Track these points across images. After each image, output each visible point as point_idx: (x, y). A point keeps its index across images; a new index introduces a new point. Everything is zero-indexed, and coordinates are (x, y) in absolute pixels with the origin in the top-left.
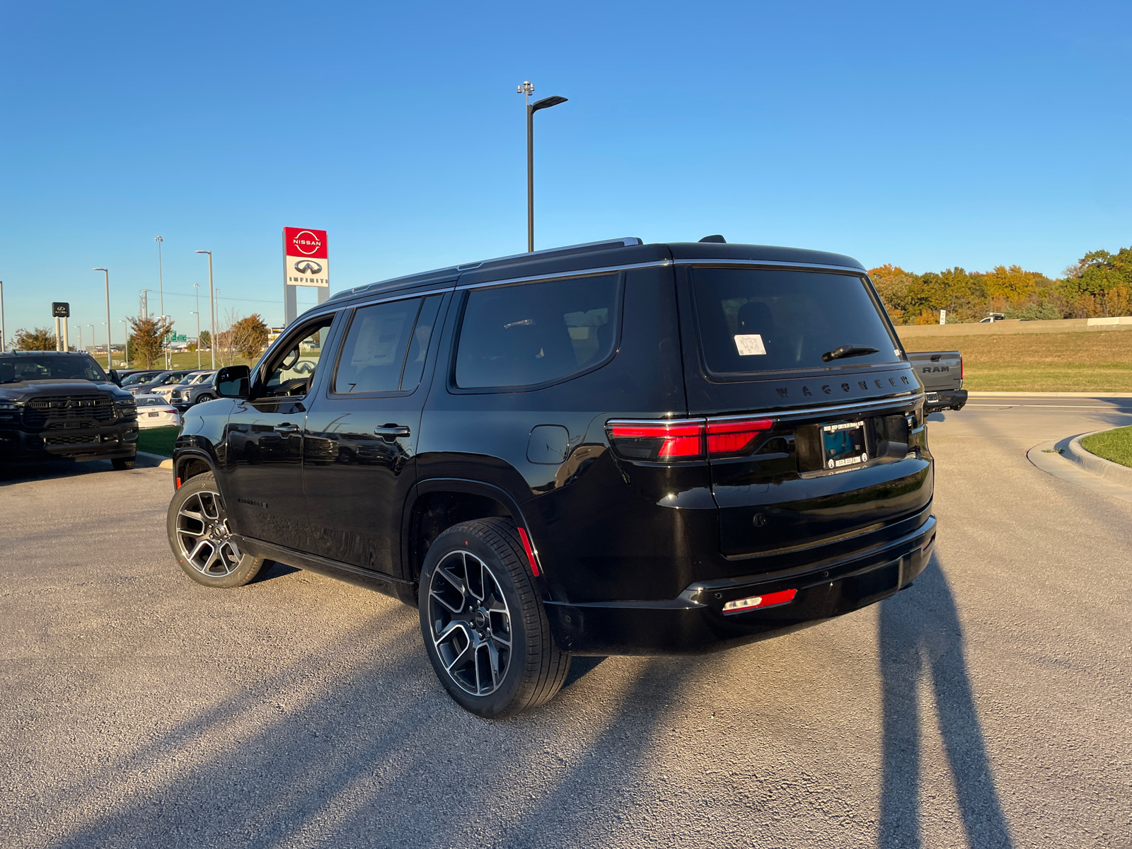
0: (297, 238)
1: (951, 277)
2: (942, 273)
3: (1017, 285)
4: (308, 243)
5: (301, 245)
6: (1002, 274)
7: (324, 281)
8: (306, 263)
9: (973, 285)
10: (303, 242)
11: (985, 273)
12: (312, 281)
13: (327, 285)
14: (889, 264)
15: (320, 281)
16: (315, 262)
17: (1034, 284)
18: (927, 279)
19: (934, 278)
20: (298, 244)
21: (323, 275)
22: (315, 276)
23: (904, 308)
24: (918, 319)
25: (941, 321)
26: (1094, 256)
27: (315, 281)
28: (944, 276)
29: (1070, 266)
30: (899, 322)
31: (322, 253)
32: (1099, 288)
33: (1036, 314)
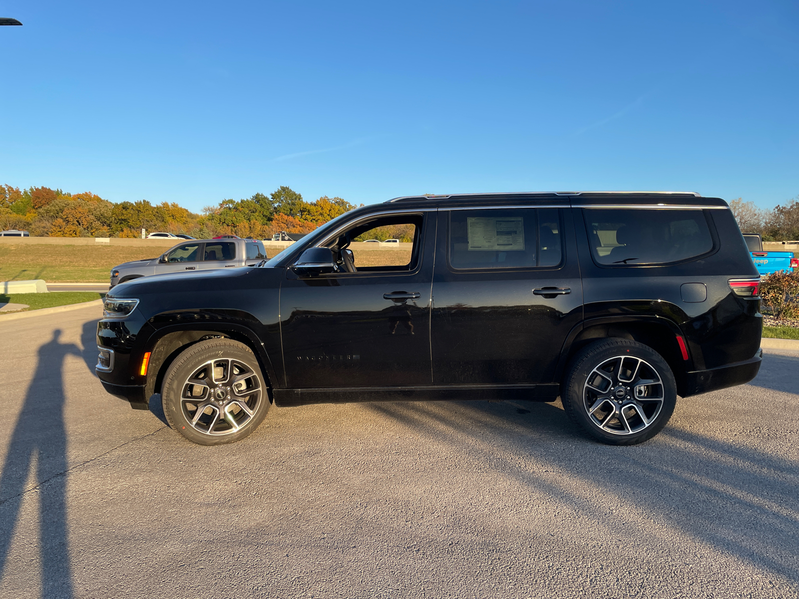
1: (142, 206)
2: (135, 203)
3: (177, 216)
6: (166, 208)
9: (156, 214)
11: (156, 206)
14: (90, 192)
17: (186, 216)
18: (125, 206)
19: (130, 206)
23: (109, 225)
24: (121, 233)
25: (142, 236)
26: (227, 202)
28: (137, 205)
29: (206, 207)
30: (107, 235)
32: (231, 222)
33: (199, 236)
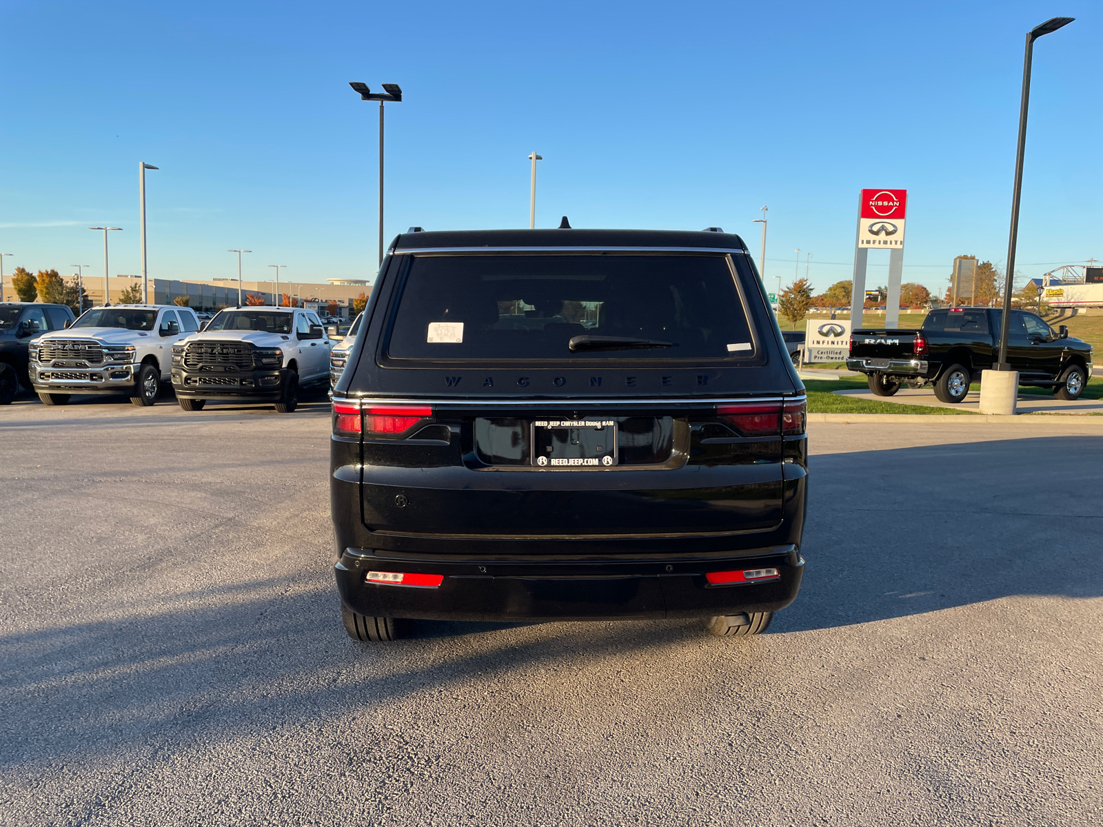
0: (874, 199)
4: (886, 203)
5: (877, 207)
7: (899, 243)
8: (881, 224)
10: (880, 203)
12: (885, 242)
13: (901, 247)
15: (894, 243)
16: (890, 224)
20: (875, 206)
21: (898, 236)
22: (889, 238)
27: (889, 242)
31: (900, 213)
